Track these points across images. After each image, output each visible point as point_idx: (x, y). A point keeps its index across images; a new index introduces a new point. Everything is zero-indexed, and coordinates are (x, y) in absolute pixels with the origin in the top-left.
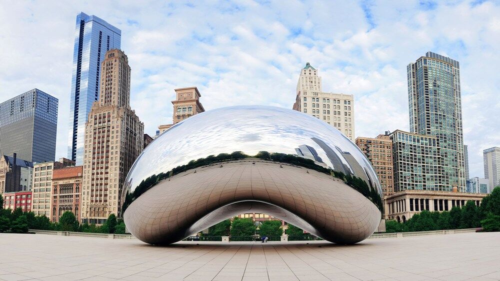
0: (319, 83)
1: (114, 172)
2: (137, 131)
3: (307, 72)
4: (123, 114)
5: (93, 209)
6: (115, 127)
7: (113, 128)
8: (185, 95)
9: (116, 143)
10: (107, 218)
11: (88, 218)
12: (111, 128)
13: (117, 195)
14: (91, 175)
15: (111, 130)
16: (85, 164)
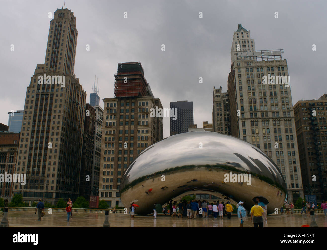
0: (252, 46)
2: (79, 101)
3: (240, 35)
5: (29, 181)
6: (59, 95)
7: (57, 96)
9: (59, 113)
10: (44, 191)
11: (22, 191)
12: (55, 96)
13: (56, 167)
14: (29, 143)
15: (55, 98)
16: (24, 132)
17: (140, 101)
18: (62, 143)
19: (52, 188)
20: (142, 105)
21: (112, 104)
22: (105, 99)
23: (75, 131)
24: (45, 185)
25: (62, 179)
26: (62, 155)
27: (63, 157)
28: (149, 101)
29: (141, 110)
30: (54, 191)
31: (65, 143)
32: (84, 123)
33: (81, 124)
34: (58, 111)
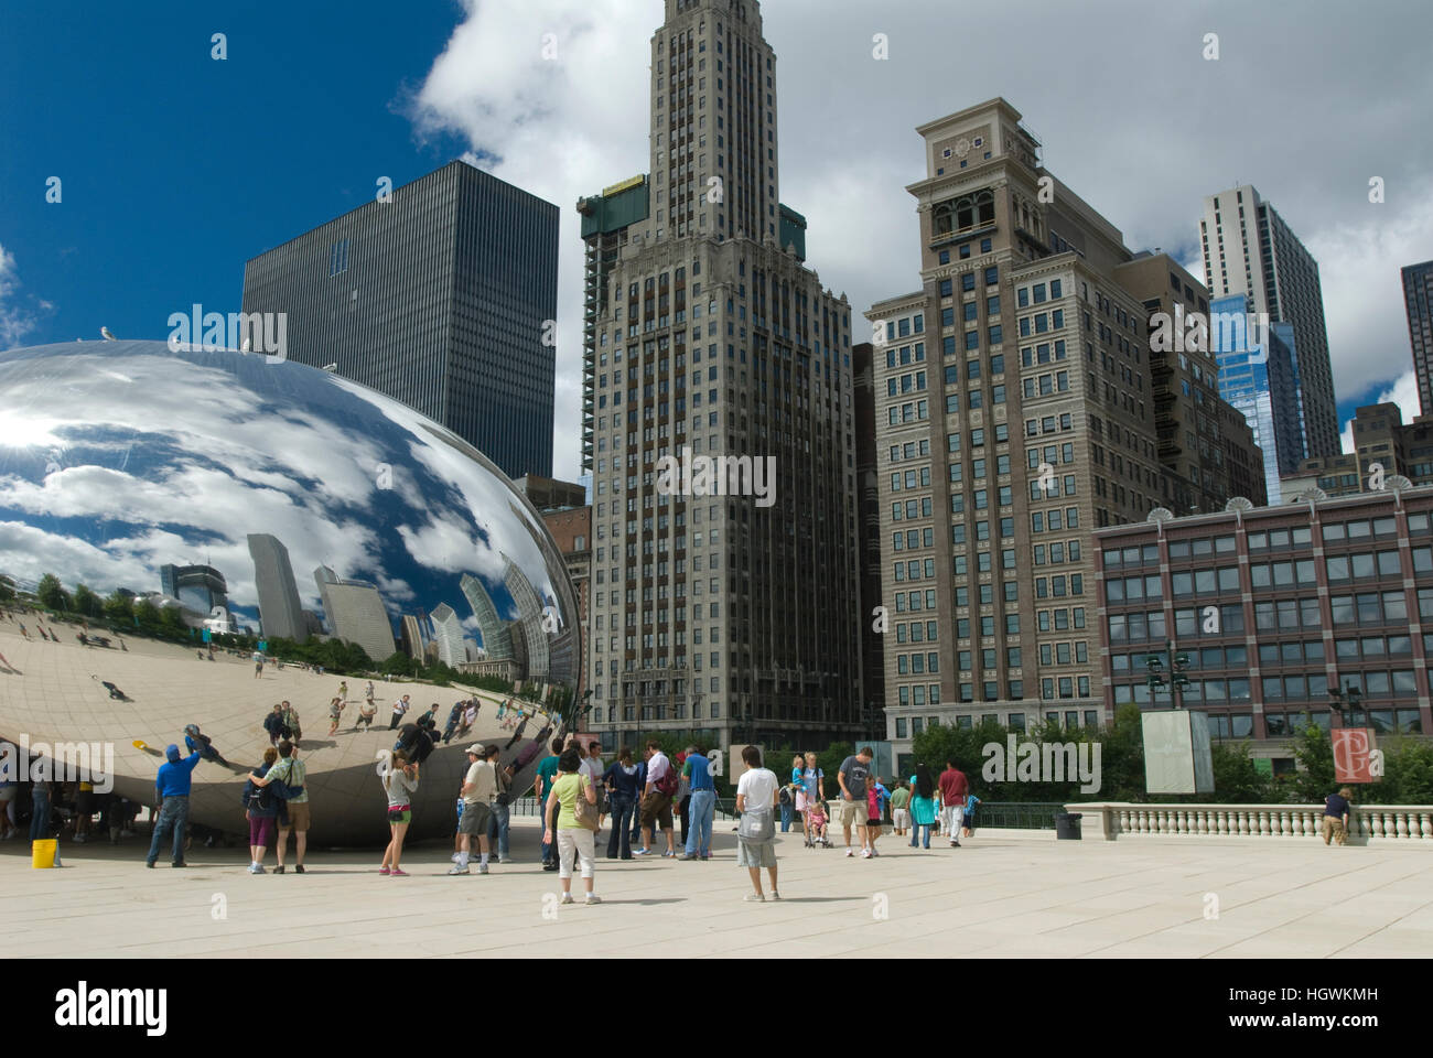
1: (706, 524)
4: (734, 269)
5: (636, 688)
6: (704, 332)
7: (697, 337)
8: (960, 150)
9: (710, 402)
10: (688, 723)
11: (618, 728)
12: (689, 335)
13: (722, 623)
14: (621, 541)
15: (690, 345)
16: (601, 500)
17: (1019, 286)
18: (736, 526)
19: (715, 707)
20: (1031, 302)
21: (904, 325)
22: (873, 307)
23: (805, 470)
24: (690, 699)
25: (756, 671)
26: (746, 574)
27: (749, 580)
28: (1062, 277)
29: (1032, 324)
30: (722, 721)
31: (758, 523)
32: (853, 429)
33: (834, 434)
34: (705, 397)
